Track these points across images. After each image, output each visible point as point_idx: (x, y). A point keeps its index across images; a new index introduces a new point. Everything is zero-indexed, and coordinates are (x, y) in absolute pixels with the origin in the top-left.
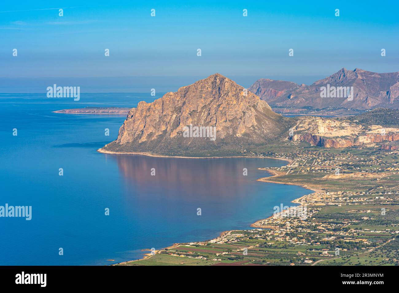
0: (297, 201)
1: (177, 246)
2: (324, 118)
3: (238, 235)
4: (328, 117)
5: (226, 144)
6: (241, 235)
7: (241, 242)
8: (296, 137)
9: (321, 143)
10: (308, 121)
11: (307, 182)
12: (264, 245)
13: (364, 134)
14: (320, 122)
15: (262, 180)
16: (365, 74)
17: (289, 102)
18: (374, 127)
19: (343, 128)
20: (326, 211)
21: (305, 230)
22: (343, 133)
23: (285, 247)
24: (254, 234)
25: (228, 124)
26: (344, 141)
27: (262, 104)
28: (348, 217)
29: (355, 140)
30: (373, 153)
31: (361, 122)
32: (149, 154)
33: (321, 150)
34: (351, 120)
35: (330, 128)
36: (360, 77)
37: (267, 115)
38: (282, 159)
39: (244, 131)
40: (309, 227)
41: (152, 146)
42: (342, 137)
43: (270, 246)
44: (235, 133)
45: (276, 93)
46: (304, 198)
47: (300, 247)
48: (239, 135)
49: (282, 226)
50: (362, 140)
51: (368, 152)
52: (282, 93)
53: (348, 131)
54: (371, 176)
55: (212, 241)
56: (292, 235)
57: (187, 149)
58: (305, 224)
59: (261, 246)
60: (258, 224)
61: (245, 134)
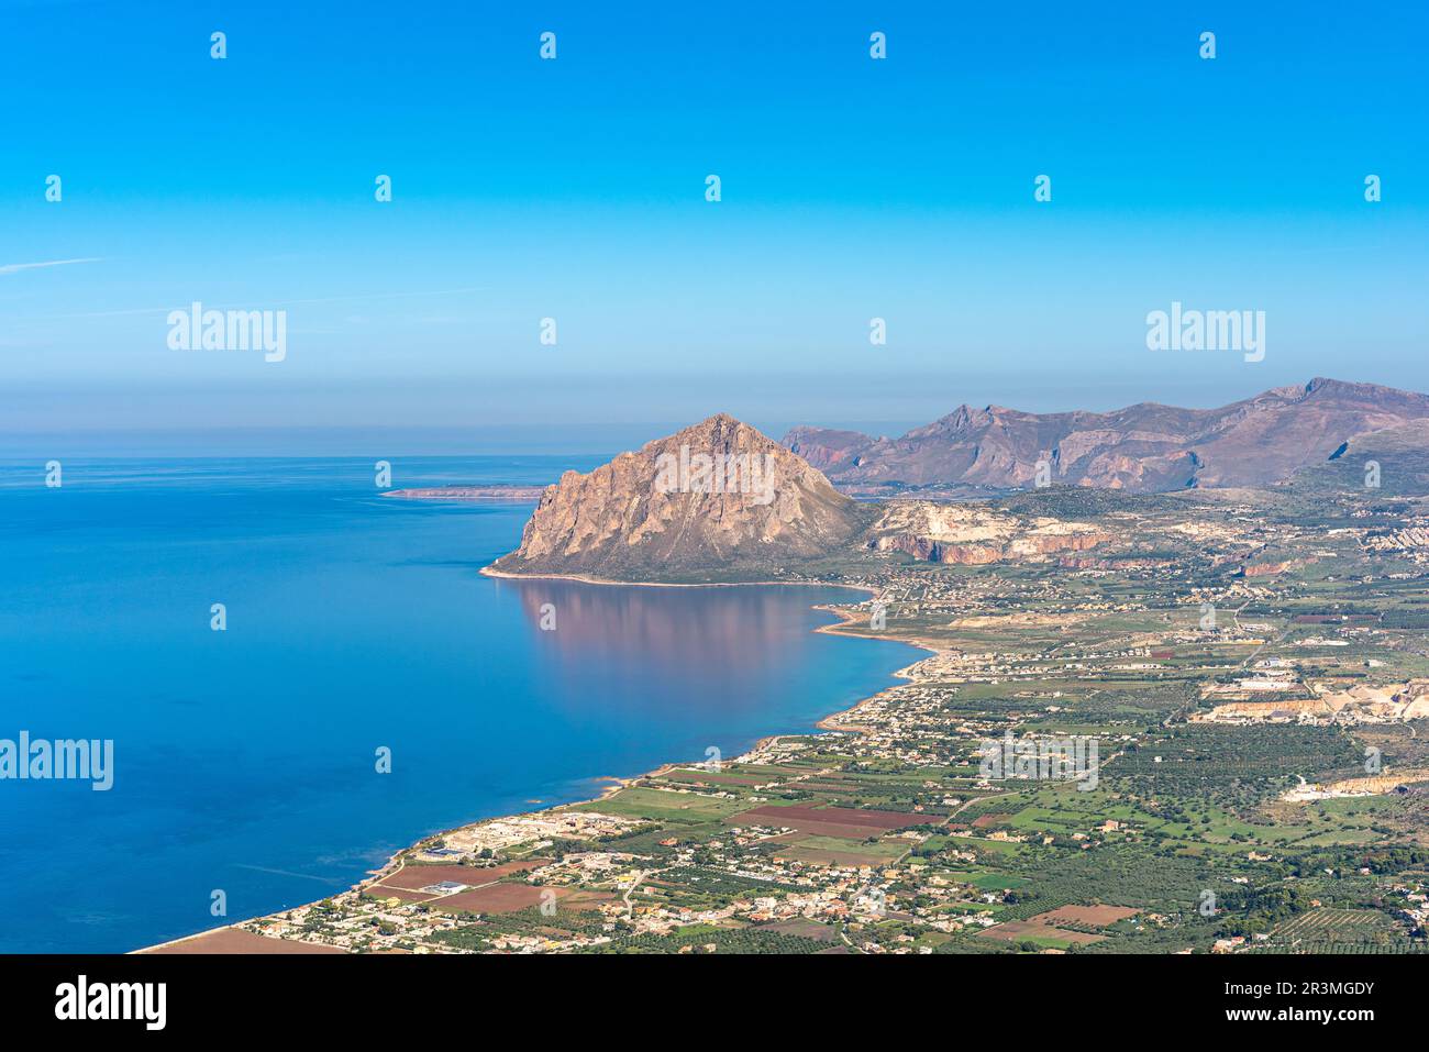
0: (904, 673)
1: (669, 769)
2: (942, 503)
3: (795, 746)
4: (947, 503)
5: (743, 557)
6: (801, 746)
7: (801, 761)
8: (884, 543)
9: (935, 554)
10: (907, 509)
11: (918, 634)
12: (851, 767)
13: (1021, 535)
14: (931, 511)
15: (824, 630)
16: (1009, 416)
17: (855, 473)
18: (1041, 521)
19: (979, 523)
20: (968, 694)
21: (930, 734)
22: (978, 533)
23: (896, 771)
24: (828, 743)
25: (746, 516)
26: (982, 550)
27: (813, 476)
28: (1015, 706)
29: (1005, 548)
30: (1043, 575)
31: (1015, 511)
32: (586, 579)
33: (937, 569)
34: (993, 506)
35: (952, 523)
36: (998, 422)
37: (822, 496)
38: (860, 587)
39: (777, 531)
40: (939, 729)
41: (592, 563)
42: (979, 542)
43: (866, 770)
44: (759, 534)
45: (828, 456)
46: (916, 666)
47: (928, 771)
48: (767, 538)
49: (882, 726)
50: (1019, 547)
51: (1033, 573)
52: (841, 455)
53: (991, 529)
54: (1047, 621)
55: (741, 760)
56: (907, 746)
57: (663, 567)
58: (928, 721)
59: (845, 769)
60: (830, 722)
61: (780, 537)
